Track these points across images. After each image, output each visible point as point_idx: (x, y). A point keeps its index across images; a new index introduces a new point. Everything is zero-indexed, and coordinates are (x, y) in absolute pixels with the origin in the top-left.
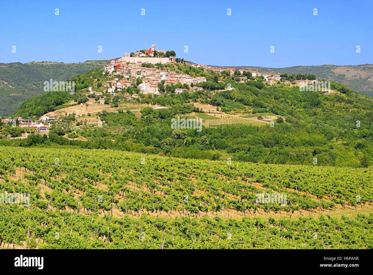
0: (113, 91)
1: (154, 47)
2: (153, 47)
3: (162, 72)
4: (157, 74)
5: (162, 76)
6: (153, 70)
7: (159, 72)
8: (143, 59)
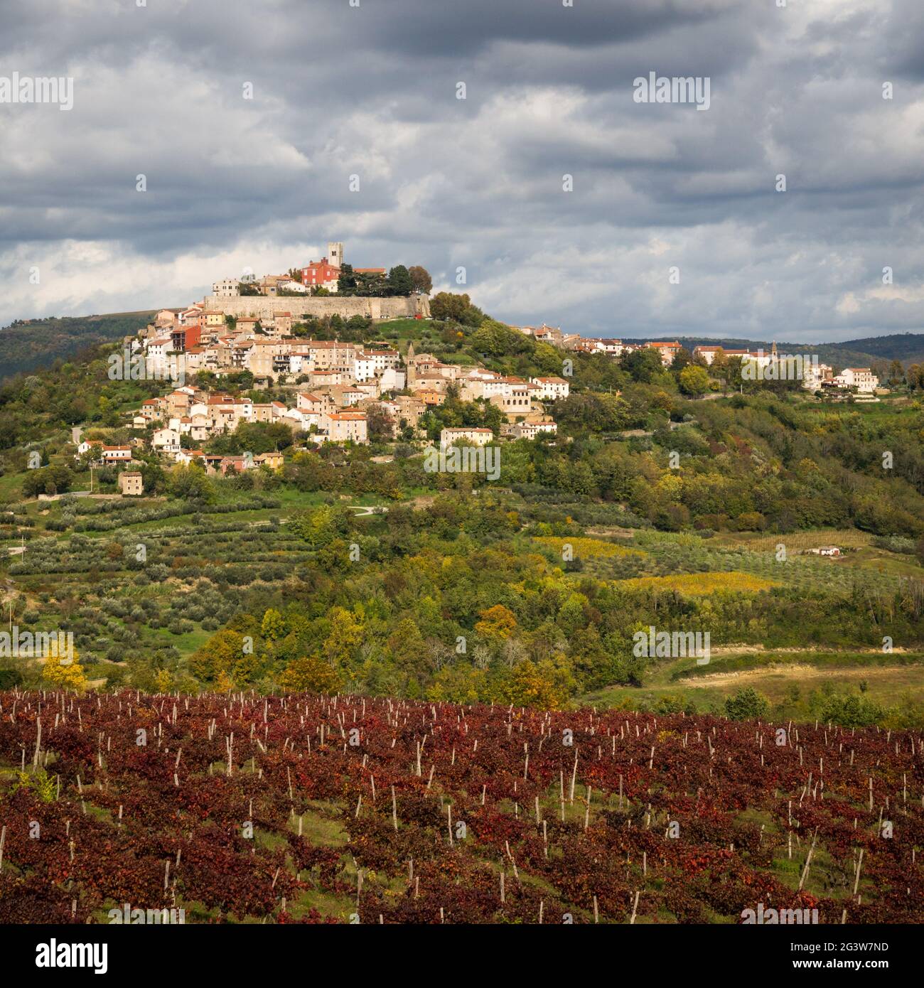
0: (173, 441)
1: (338, 254)
2: (334, 253)
3: (379, 357)
4: (360, 364)
5: (379, 376)
6: (341, 350)
7: (367, 360)
8: (296, 301)
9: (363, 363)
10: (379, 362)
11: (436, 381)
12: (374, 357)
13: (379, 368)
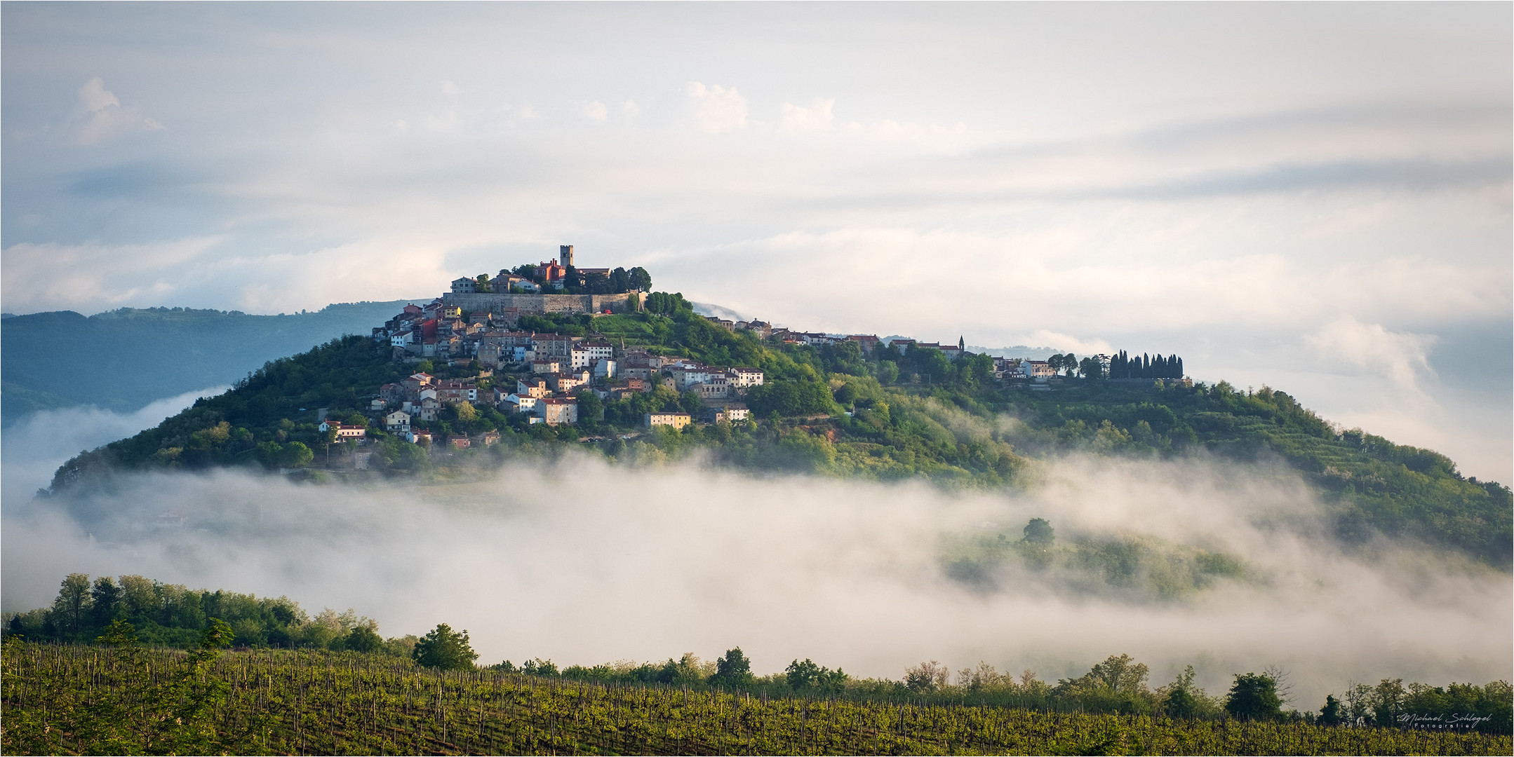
0: (404, 421)
3: (594, 348)
4: (576, 355)
5: (594, 365)
6: (559, 342)
7: (583, 350)
8: (525, 298)
9: (580, 354)
10: (594, 353)
11: (630, 370)
12: (590, 348)
13: (594, 358)
